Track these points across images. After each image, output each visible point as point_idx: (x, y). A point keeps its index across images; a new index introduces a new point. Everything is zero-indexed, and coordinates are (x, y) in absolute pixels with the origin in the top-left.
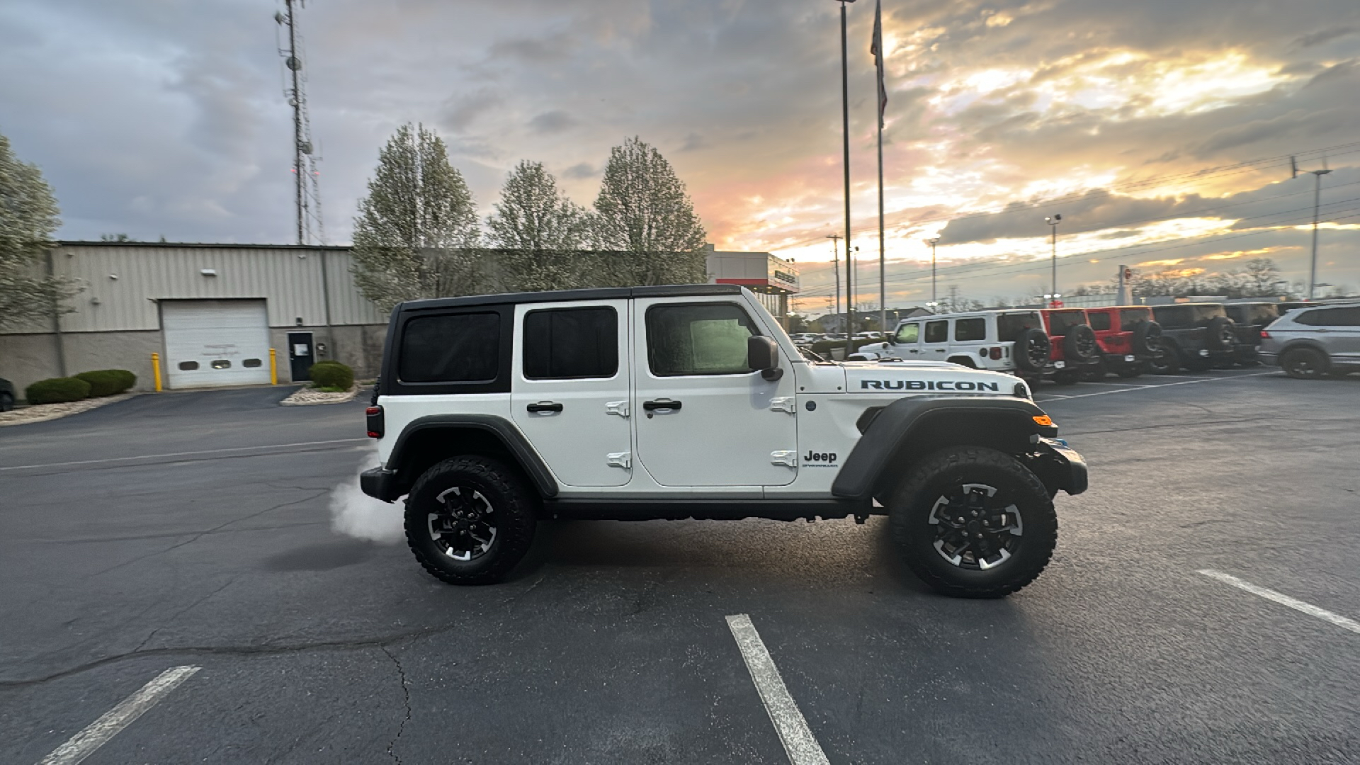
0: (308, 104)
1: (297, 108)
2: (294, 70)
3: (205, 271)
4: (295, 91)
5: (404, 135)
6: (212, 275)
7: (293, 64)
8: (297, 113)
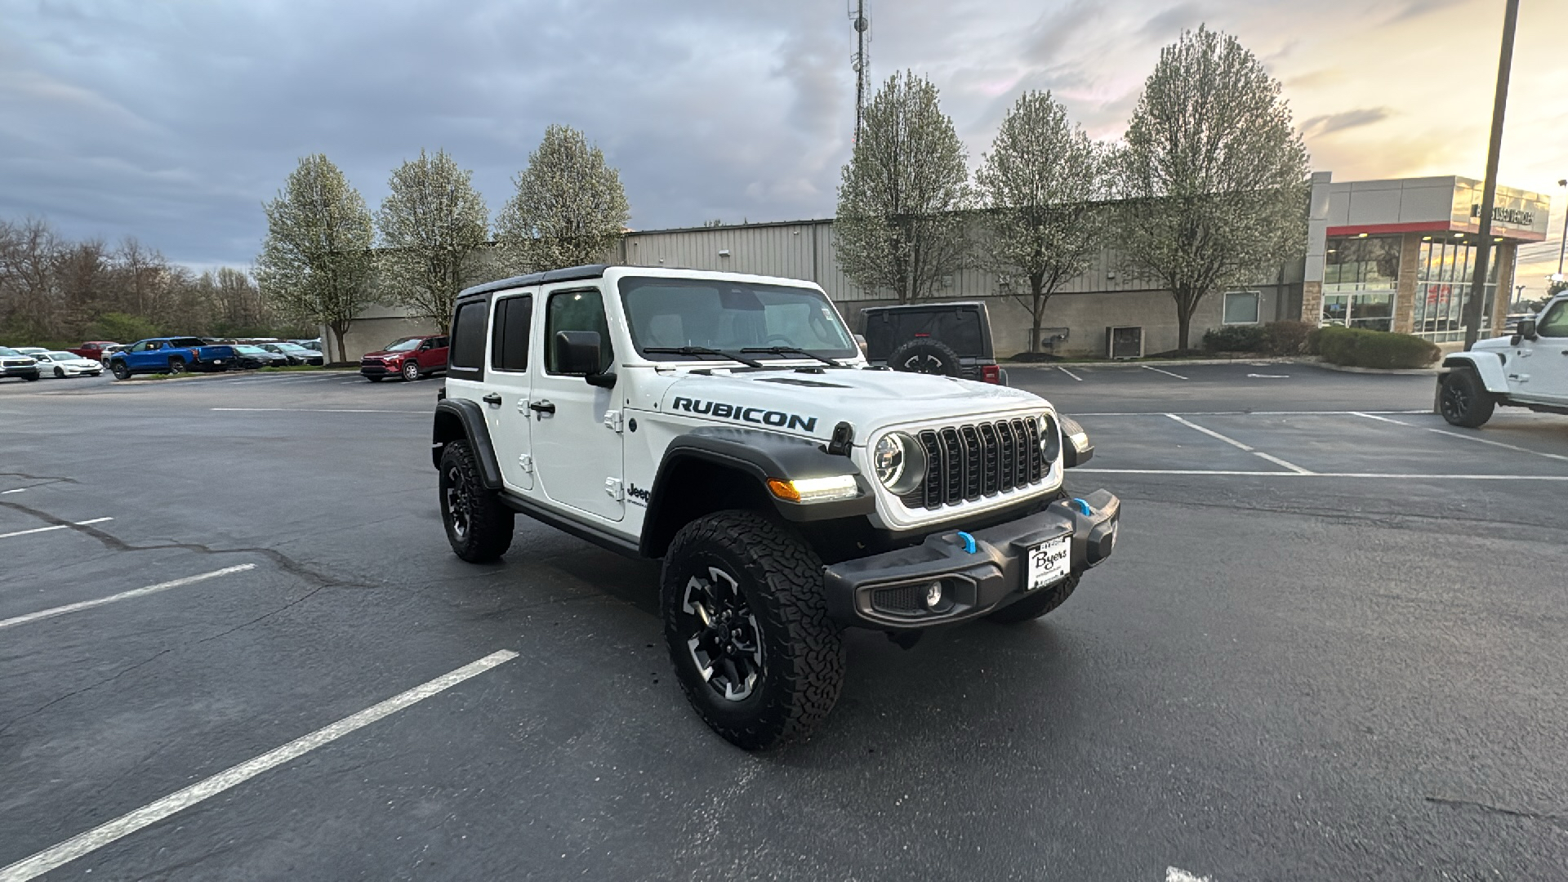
0: (872, 65)
1: (860, 72)
2: (861, 32)
3: (721, 252)
4: (860, 54)
5: (891, 87)
6: (726, 255)
7: (860, 26)
8: (860, 78)
